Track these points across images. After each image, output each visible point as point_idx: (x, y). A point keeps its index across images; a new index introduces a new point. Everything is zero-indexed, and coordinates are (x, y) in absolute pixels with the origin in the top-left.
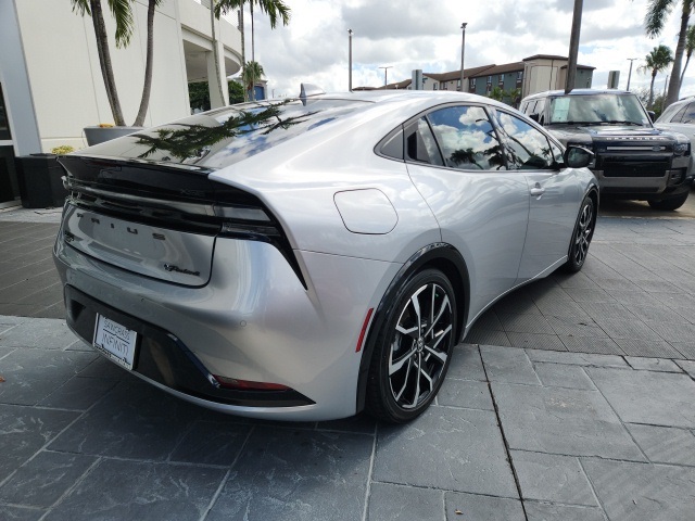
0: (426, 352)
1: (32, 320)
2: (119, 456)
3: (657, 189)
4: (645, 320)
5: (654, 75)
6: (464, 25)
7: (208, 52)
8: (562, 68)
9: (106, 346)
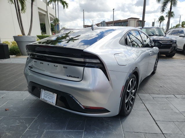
0: (131, 96)
1: (11, 92)
2: (51, 129)
3: (169, 52)
4: (175, 85)
5: (160, 23)
6: (114, 9)
7: (45, 15)
8: (137, 21)
9: (45, 99)
